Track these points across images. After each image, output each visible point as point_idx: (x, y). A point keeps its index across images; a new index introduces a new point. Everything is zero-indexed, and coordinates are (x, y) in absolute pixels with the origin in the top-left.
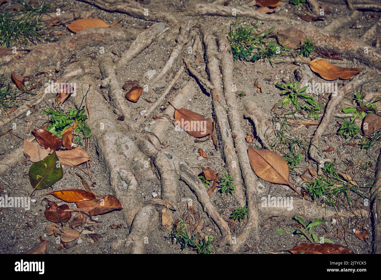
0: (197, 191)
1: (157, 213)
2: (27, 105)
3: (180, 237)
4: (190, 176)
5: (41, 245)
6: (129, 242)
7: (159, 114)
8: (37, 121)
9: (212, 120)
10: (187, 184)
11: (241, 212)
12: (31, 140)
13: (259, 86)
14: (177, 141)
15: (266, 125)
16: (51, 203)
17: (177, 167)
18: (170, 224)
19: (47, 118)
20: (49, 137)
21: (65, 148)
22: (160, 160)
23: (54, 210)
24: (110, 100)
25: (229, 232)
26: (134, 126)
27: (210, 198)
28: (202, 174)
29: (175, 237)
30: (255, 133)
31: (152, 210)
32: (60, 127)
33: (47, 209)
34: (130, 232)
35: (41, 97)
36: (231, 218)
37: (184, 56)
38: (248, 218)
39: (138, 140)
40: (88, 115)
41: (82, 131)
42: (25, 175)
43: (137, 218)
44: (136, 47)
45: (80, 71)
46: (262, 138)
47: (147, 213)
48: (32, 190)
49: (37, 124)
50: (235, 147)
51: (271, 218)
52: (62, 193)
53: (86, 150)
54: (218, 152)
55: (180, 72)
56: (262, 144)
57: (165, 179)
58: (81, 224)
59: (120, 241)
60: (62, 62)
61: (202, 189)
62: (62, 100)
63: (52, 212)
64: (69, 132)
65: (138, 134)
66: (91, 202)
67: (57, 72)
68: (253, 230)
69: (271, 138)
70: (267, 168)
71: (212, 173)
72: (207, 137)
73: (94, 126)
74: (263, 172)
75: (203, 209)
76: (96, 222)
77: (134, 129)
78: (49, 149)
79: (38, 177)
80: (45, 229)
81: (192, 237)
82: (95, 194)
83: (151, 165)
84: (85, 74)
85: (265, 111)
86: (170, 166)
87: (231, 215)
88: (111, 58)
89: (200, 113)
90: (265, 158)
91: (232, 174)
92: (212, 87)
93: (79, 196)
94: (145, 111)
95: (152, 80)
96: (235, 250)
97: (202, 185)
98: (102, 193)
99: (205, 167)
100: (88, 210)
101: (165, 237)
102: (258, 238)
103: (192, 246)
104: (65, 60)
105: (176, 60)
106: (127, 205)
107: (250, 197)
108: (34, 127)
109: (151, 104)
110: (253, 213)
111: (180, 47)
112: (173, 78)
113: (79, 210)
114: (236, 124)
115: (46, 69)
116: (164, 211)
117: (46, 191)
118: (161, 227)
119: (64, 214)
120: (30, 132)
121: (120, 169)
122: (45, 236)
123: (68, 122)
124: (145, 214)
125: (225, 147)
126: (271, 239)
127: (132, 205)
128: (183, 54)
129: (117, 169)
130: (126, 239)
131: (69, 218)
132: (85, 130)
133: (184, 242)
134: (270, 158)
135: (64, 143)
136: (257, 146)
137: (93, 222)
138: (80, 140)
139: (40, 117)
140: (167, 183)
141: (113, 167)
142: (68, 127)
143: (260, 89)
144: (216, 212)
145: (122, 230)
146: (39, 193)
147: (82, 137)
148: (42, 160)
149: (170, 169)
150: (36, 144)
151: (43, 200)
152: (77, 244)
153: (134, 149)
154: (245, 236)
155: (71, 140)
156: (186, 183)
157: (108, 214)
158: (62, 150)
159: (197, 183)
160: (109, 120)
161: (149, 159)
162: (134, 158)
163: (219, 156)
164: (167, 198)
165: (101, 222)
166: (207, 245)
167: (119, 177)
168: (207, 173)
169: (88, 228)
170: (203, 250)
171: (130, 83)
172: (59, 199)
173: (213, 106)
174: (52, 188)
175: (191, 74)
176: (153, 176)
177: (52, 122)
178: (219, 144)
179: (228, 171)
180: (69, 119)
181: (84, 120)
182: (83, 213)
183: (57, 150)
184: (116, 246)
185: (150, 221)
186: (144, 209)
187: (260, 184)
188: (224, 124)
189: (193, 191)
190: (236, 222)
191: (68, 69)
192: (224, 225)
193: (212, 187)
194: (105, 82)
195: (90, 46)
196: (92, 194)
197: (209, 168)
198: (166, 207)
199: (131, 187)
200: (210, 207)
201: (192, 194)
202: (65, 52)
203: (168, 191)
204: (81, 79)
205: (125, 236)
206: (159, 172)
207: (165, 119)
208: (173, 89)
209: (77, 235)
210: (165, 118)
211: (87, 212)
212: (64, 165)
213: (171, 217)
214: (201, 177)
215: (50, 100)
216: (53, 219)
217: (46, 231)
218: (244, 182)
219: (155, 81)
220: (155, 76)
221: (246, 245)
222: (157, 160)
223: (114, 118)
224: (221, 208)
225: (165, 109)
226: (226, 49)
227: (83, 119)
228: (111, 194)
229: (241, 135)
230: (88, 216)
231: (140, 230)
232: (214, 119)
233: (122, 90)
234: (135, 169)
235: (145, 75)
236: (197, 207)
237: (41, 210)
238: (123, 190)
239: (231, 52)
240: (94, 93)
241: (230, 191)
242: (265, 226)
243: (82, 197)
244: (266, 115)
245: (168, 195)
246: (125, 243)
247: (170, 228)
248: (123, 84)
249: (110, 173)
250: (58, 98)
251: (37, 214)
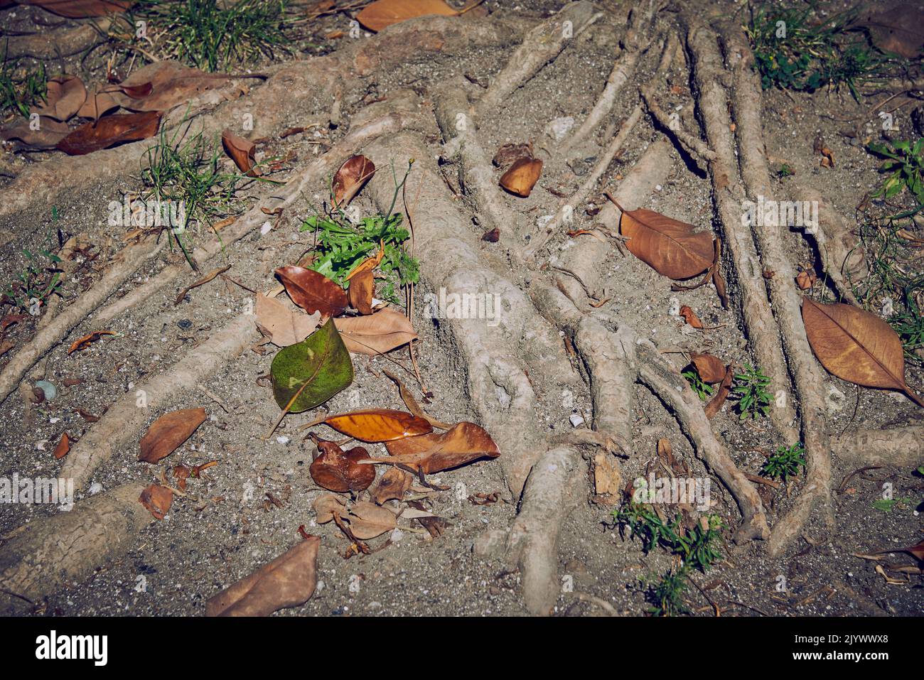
0: (679, 409)
1: (583, 465)
2: (263, 210)
3: (640, 522)
4: (664, 373)
5: (302, 546)
6: (516, 537)
7: (584, 225)
8: (287, 246)
9: (713, 236)
10: (654, 393)
11: (788, 459)
12: (273, 294)
13: (826, 151)
14: (628, 287)
15: (846, 245)
16: (325, 444)
17: (631, 354)
18: (614, 490)
19: (312, 239)
20: (316, 286)
21: (356, 311)
22: (587, 335)
23: (332, 463)
24: (463, 193)
25: (760, 507)
26: (523, 253)
27: (712, 425)
28: (691, 368)
29: (629, 523)
30: (818, 265)
31: (571, 457)
32: (343, 261)
33: (316, 459)
34: (518, 511)
35: (296, 189)
36: (763, 473)
37: (641, 82)
38: (805, 473)
39: (532, 288)
40: (409, 230)
41: (397, 269)
42: (261, 377)
43: (535, 477)
44: (524, 62)
45: (388, 122)
46: (836, 276)
47: (559, 463)
48: (280, 414)
49: (287, 254)
50: (770, 300)
51: (861, 472)
52: (351, 419)
53: (408, 314)
54: (730, 313)
55: (631, 122)
56: (837, 293)
57: (601, 380)
58: (399, 495)
59: (494, 535)
60: (345, 103)
61: (691, 404)
62: (347, 195)
63: (328, 468)
64: (365, 273)
65: (533, 273)
66: (422, 439)
67: (333, 127)
68: (818, 501)
69: (860, 276)
70: (850, 350)
71: (715, 364)
72: (702, 277)
73: (425, 257)
74: (840, 359)
75: (696, 452)
76: (436, 488)
77: (523, 262)
78: (318, 313)
79: (292, 382)
80: (313, 508)
81: (669, 522)
82: (431, 421)
83: (567, 348)
84: (401, 130)
85: (841, 210)
86: (613, 349)
87: (765, 465)
88: (464, 89)
89: (684, 218)
90: (844, 324)
91: (765, 366)
92: (710, 154)
93: (394, 427)
94: (548, 218)
95: (563, 142)
96: (775, 551)
97: (692, 393)
98: (448, 418)
99: (699, 351)
100: (416, 461)
101: (604, 523)
102: (831, 521)
103: (671, 545)
104: (352, 98)
105: (622, 91)
106: (509, 445)
107: (809, 422)
108: (281, 261)
109: (562, 201)
110: (819, 461)
111: (630, 60)
112: (615, 135)
113: (392, 459)
114: (773, 245)
115: (307, 122)
116: (600, 458)
117: (311, 416)
118: (594, 499)
119: (356, 471)
120: (272, 274)
121: (492, 358)
122: (313, 523)
123: (364, 247)
124: (555, 467)
125: (745, 301)
126: (863, 522)
127: (521, 447)
128: (638, 77)
129: (485, 359)
130: (508, 529)
131: (370, 481)
132: (403, 266)
133: (649, 534)
134: (857, 325)
135: (353, 299)
136: (825, 298)
137: (428, 489)
138: (392, 292)
139: (295, 237)
140: (606, 391)
141: (473, 353)
142: (362, 259)
143: (830, 157)
144: (727, 460)
145: (498, 507)
146: (296, 421)
147: (398, 282)
148: (300, 340)
149: (612, 356)
150: (286, 302)
151: (307, 438)
152: (389, 542)
153: (525, 310)
154: (799, 516)
155: (370, 292)
156: (652, 390)
157: (464, 469)
158: (350, 315)
159: (679, 388)
160: (463, 240)
161: (562, 333)
162: (524, 331)
163: (732, 324)
164: (607, 427)
165: (449, 489)
166: (706, 540)
167: (490, 378)
168: (703, 365)
169: (417, 505)
170: (696, 552)
171: (511, 149)
172: (345, 434)
173: (714, 202)
174: (326, 407)
175: (659, 126)
176: (573, 375)
177: (323, 249)
178: (731, 294)
179: (755, 360)
180: (365, 240)
181: (401, 242)
182: (402, 466)
183: (337, 317)
184: (486, 546)
185: (567, 485)
186: (550, 454)
187: (834, 390)
188: (742, 244)
189: (671, 410)
190: (777, 483)
191: (360, 118)
192: (748, 490)
193: (716, 399)
194: (450, 150)
195: (411, 62)
196: (425, 421)
197: (706, 353)
198: (605, 450)
199: (520, 402)
200: (711, 446)
201: (666, 415)
202: (351, 78)
203: (610, 409)
204: (391, 143)
205: (505, 522)
206: (586, 365)
207: (598, 236)
208: (617, 161)
209: (390, 521)
210: (597, 233)
211: (412, 466)
212: (356, 352)
213: (617, 474)
214: (690, 374)
215: (317, 196)
216: (331, 484)
217: (313, 512)
218: (794, 384)
219: (570, 143)
220: (572, 132)
221: (801, 539)
222: (580, 335)
223: (474, 236)
224: (739, 448)
225: (596, 211)
226: (744, 61)
227: (399, 241)
228: (471, 420)
229: (784, 271)
230: (416, 474)
231: (542, 506)
232: (718, 232)
233: (492, 167)
234: (527, 358)
235: (547, 129)
236: (676, 444)
237: (301, 463)
238: (500, 410)
239: (756, 71)
240: (425, 176)
241: (761, 407)
242: (849, 491)
243: (399, 428)
244: (844, 220)
245: (608, 419)
246: (507, 538)
247: (615, 501)
248: (494, 152)
249: (466, 370)
250: (336, 190)
251: (291, 472)
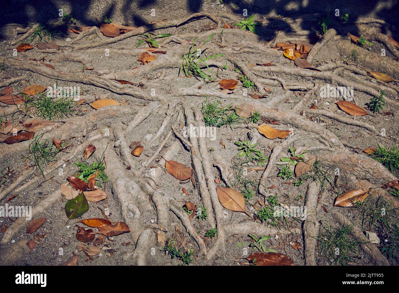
0: (181, 218)
1: (154, 234)
2: (64, 160)
3: (171, 250)
4: (178, 208)
5: (73, 258)
6: (135, 255)
7: (155, 165)
8: (70, 171)
9: (192, 168)
10: (174, 213)
11: (212, 232)
12: (66, 185)
13: (223, 144)
14: (167, 183)
15: (229, 171)
16: (80, 228)
17: (168, 203)
18: (163, 241)
19: (77, 169)
20: (79, 182)
21: (90, 189)
22: (156, 197)
23: (82, 233)
24: (121, 156)
25: (204, 246)
26: (137, 173)
27: (191, 222)
28: (185, 206)
29: (167, 250)
30: (221, 177)
31: (151, 232)
32: (86, 175)
33: (78, 232)
34: (136, 248)
35: (73, 154)
36: (205, 236)
37: (172, 124)
38: (217, 236)
39: (140, 183)
40: (105, 166)
41: (102, 177)
42: (62, 209)
43: (141, 238)
44: (138, 119)
45: (100, 135)
46: (226, 180)
47: (147, 234)
48: (68, 219)
49: (70, 173)
50: (207, 187)
51: (233, 235)
52: (88, 221)
53: (105, 191)
54: (196, 190)
55: (169, 136)
56: (226, 184)
57: (159, 210)
58: (102, 243)
59: (129, 255)
60: (88, 130)
61: (185, 216)
62: (88, 156)
63: (81, 235)
64: (92, 179)
65: (140, 179)
66: (108, 227)
67: (84, 137)
68: (221, 244)
69: (232, 180)
70: (230, 201)
71: (192, 205)
72: (188, 180)
73: (110, 174)
74: (227, 203)
75: (186, 230)
76: (112, 241)
77: (138, 176)
78: (79, 190)
79: (71, 210)
80: (77, 247)
81: (179, 250)
82: (111, 221)
83: (150, 200)
84: (103, 138)
85: (227, 161)
86: (163, 201)
87: (206, 234)
88: (121, 126)
89: (183, 163)
90: (228, 194)
91: (206, 205)
92: (191, 145)
93: (100, 223)
94: (145, 163)
95: (149, 141)
96: (209, 259)
97: (185, 214)
98: (116, 220)
99: (187, 201)
100: (106, 233)
101: (160, 250)
102: (224, 250)
103: (179, 257)
104: (90, 128)
105: (166, 127)
106: (133, 228)
107: (218, 222)
108: (68, 175)
109: (149, 158)
110: (221, 233)
111: (168, 118)
112: (164, 139)
113: (100, 232)
114: (208, 171)
115: (76, 135)
116: (159, 232)
117: (77, 220)
118: (157, 244)
119: (89, 236)
120: (66, 179)
121: (128, 204)
122: (76, 251)
123: (92, 171)
124: (146, 235)
125: (200, 187)
126: (233, 250)
127: (137, 229)
128: (171, 123)
129: (126, 204)
130: (133, 253)
131: (93, 239)
132: (104, 177)
133: (173, 254)
134: (231, 193)
135: (89, 186)
136: (223, 186)
137: (110, 241)
138: (100, 184)
139: (73, 168)
140: (161, 213)
141: (123, 202)
142: (92, 175)
143: (224, 146)
144: (195, 232)
145: (130, 246)
146: (72, 221)
147: (102, 181)
148: (74, 198)
149: (163, 203)
150: (70, 187)
151: (75, 226)
152: (98, 257)
153: (138, 190)
154: (215, 248)
155: (94, 184)
156: (174, 212)
157: (120, 235)
158: (88, 191)
159: (182, 212)
160: (121, 169)
161: (148, 196)
162: (138, 196)
163: (197, 193)
164: (161, 223)
165: (116, 241)
166: (189, 256)
167: (128, 209)
168: (188, 205)
169: (107, 246)
170: (186, 259)
171: (135, 143)
172: (86, 225)
173: (192, 158)
174: (81, 217)
175: (176, 137)
176: (152, 208)
177: (81, 171)
178: (197, 185)
179: (203, 204)
180: (93, 169)
181: (103, 170)
182: (103, 234)
183: (84, 191)
184: (126, 258)
185: (150, 240)
186: (145, 231)
187: (225, 212)
188: (200, 171)
189: (179, 218)
190: (209, 239)
191: (91, 134)
192: (201, 241)
193: (192, 215)
194: (117, 143)
195: (107, 118)
196: (109, 221)
197: (190, 202)
198: (161, 230)
199: (136, 216)
200: (191, 229)
201: (178, 220)
202: (89, 123)
203: (162, 218)
204: (101, 141)
205: (132, 251)
206: (155, 205)
207: (159, 168)
208: (165, 147)
209: (99, 251)
210: (159, 167)
211: (105, 234)
212: (90, 201)
213: (164, 236)
214: (185, 208)
215: (79, 156)
216: (82, 240)
217: (77, 248)
218: (214, 211)
219: (151, 141)
220: (152, 138)
221: (216, 255)
222: (154, 197)
223: (124, 168)
224: (199, 229)
225: (159, 161)
226: (200, 119)
227: (103, 169)
228: (122, 221)
229: (211, 178)
230: (107, 237)
231: (142, 246)
232: (193, 167)
233: (129, 148)
234: (138, 203)
235: (145, 138)
236: (181, 228)
237: (73, 233)
238: (130, 218)
239: (204, 121)
240: (110, 151)
241: (204, 217)
242: (229, 241)
243: (102, 224)
244: (228, 164)
245: (161, 221)
246: (132, 255)
247: (163, 244)
248: (130, 144)
249: (121, 207)
250: (85, 155)
251: (70, 236)
